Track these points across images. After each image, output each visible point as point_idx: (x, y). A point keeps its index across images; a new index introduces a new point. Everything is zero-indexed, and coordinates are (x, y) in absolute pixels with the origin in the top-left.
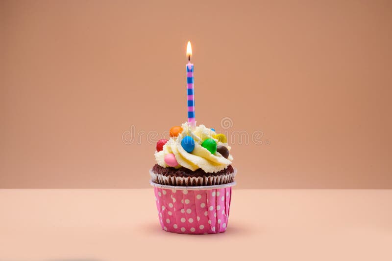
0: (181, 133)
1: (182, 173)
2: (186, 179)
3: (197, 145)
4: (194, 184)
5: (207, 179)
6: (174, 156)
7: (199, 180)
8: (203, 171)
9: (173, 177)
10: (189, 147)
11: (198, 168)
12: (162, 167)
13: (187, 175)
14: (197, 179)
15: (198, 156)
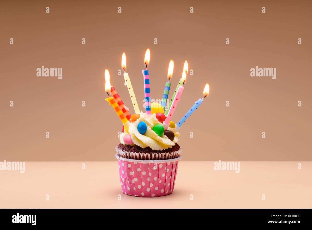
0: (138, 119)
1: (135, 150)
2: (138, 155)
3: (149, 129)
4: (144, 159)
5: (153, 155)
6: (130, 136)
7: (147, 156)
8: (151, 149)
9: (129, 152)
10: (143, 130)
11: (147, 147)
12: (123, 145)
13: (138, 151)
14: (145, 155)
15: (148, 137)
